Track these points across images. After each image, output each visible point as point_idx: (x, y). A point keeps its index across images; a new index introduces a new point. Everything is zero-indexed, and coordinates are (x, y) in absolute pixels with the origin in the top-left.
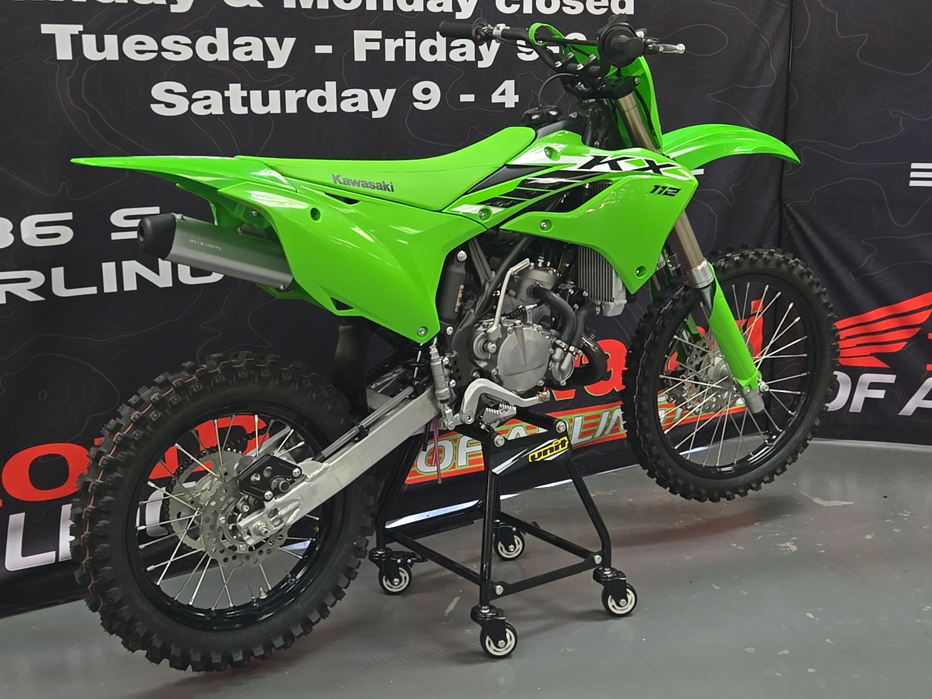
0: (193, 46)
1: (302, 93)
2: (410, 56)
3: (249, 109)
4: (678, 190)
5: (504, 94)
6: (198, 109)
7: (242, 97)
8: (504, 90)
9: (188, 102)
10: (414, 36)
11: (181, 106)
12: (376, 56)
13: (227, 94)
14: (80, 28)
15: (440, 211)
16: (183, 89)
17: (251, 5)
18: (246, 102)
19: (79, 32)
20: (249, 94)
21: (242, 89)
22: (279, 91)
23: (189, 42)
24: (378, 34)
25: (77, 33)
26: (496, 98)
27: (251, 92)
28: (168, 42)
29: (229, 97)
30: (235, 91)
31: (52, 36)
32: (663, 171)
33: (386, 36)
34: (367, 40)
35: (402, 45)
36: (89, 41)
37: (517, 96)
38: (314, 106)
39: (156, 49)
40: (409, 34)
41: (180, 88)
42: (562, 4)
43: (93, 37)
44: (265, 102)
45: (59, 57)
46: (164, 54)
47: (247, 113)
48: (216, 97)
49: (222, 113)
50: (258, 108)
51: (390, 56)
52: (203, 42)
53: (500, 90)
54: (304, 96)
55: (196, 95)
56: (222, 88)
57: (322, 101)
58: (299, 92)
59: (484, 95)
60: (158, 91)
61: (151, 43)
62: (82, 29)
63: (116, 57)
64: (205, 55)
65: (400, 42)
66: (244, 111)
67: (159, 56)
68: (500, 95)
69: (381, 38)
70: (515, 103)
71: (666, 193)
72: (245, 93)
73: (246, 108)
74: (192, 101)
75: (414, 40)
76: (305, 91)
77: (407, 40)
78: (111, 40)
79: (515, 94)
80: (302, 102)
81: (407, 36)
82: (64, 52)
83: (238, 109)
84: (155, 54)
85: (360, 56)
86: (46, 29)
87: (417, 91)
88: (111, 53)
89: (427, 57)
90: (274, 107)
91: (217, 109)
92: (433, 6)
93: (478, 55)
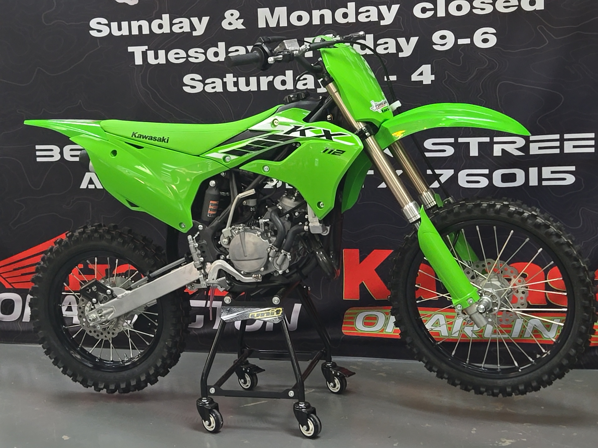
0: (205, 54)
1: (270, 78)
3: (238, 88)
4: (343, 152)
5: (422, 75)
6: (209, 89)
7: (234, 82)
8: (422, 72)
9: (203, 85)
11: (199, 88)
13: (225, 80)
14: (146, 47)
15: (198, 156)
16: (200, 78)
17: (238, 28)
18: (236, 84)
19: (146, 50)
21: (234, 77)
22: (256, 78)
23: (203, 51)
25: (145, 50)
26: (415, 77)
27: (239, 78)
28: (191, 52)
29: (226, 82)
30: (230, 78)
31: (133, 53)
32: (334, 138)
36: (151, 54)
37: (434, 76)
38: (278, 86)
39: (185, 56)
41: (199, 77)
42: (472, 7)
43: (153, 52)
44: (248, 84)
45: (136, 64)
46: (189, 59)
47: (236, 90)
48: (218, 81)
49: (222, 91)
50: (243, 87)
52: (211, 51)
53: (418, 72)
54: (272, 80)
55: (207, 81)
56: (222, 77)
57: (284, 83)
58: (269, 77)
59: (405, 76)
60: (187, 79)
61: (182, 53)
62: (147, 48)
63: (164, 62)
64: (212, 59)
66: (235, 89)
67: (187, 60)
68: (419, 75)
70: (432, 81)
71: (333, 154)
72: (235, 79)
74: (205, 84)
76: (272, 77)
78: (162, 53)
80: (271, 84)
82: (139, 61)
83: (231, 88)
84: (185, 59)
86: (130, 49)
88: (162, 60)
90: (253, 87)
91: (219, 89)
92: (362, 18)
93: (399, 48)
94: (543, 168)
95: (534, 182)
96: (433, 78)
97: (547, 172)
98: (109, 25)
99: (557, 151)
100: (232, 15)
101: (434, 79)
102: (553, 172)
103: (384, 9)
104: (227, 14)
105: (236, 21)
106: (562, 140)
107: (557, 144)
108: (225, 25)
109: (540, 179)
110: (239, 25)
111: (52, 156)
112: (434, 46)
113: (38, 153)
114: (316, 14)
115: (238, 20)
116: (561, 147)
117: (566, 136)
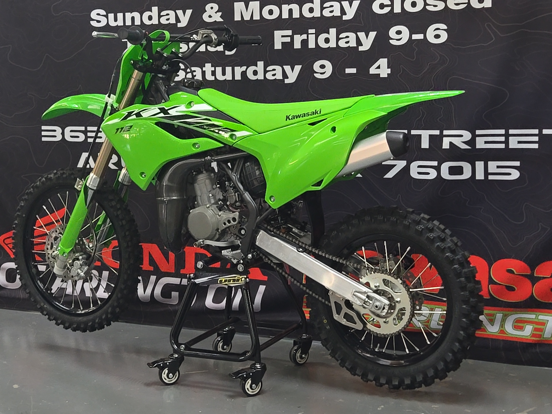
1: (244, 68)
2: (312, 45)
5: (379, 68)
7: (212, 71)
8: (379, 65)
9: (185, 74)
10: (314, 32)
12: (288, 46)
13: (204, 69)
17: (217, 21)
18: (214, 73)
20: (215, 69)
21: (212, 67)
22: (231, 67)
24: (289, 32)
26: (373, 70)
29: (205, 71)
30: (208, 68)
31: (126, 42)
33: (294, 33)
34: (283, 36)
35: (306, 38)
37: (390, 69)
38: (250, 76)
40: (310, 31)
42: (426, 4)
44: (224, 74)
47: (214, 79)
48: (198, 71)
49: (202, 79)
50: (220, 77)
51: (297, 45)
53: (376, 65)
54: (245, 70)
55: (189, 70)
56: (202, 66)
57: (255, 73)
59: (364, 69)
65: (304, 37)
68: (376, 68)
69: (291, 34)
70: (388, 74)
72: (213, 69)
73: (214, 77)
75: (314, 35)
76: (246, 67)
77: (309, 35)
79: (388, 68)
80: (244, 74)
81: (309, 33)
83: (209, 77)
85: (278, 46)
87: (316, 66)
89: (323, 44)
90: (228, 76)
91: (199, 77)
92: (326, 13)
93: (359, 42)
94: (489, 162)
95: (480, 176)
96: (389, 71)
97: (492, 166)
98: (106, 16)
99: (503, 146)
100: (212, 8)
101: (390, 73)
102: (498, 167)
103: (345, 4)
104: (208, 7)
105: (215, 13)
106: (507, 136)
107: (503, 139)
108: (205, 17)
109: (487, 173)
110: (217, 18)
111: (55, 136)
112: (391, 41)
113: (43, 133)
114: (285, 8)
115: (217, 13)
116: (507, 142)
117: (511, 132)
